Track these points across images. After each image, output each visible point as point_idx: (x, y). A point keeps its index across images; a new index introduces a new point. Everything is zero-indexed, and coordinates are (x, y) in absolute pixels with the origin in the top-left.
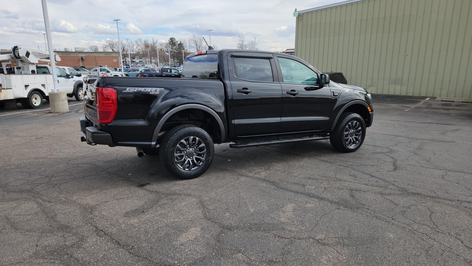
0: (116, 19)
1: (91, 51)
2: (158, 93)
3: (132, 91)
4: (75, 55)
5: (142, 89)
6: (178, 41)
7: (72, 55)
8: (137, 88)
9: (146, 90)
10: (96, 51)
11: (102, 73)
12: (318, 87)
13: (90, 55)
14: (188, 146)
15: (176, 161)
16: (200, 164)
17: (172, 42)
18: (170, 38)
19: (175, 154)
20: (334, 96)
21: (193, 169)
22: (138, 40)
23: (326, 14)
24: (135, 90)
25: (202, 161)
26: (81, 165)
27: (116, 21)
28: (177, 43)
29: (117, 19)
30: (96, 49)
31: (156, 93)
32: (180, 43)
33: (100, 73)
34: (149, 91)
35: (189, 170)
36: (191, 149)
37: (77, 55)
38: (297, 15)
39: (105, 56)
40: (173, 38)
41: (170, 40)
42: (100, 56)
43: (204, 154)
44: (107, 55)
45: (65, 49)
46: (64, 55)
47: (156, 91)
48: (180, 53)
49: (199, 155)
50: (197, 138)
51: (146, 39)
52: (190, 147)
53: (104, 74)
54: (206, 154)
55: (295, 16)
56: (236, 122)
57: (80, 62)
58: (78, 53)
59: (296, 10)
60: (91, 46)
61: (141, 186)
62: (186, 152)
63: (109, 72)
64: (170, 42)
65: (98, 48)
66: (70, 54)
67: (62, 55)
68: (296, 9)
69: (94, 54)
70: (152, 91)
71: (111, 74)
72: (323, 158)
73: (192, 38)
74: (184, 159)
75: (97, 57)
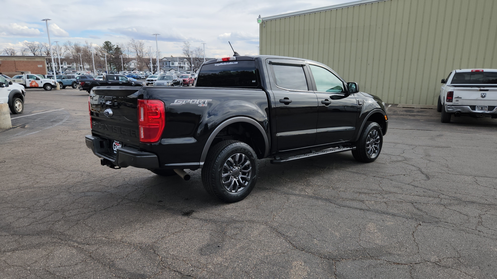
0: (45, 19)
1: (6, 55)
2: (206, 105)
3: (180, 103)
5: (191, 101)
6: (114, 45)
8: (185, 100)
9: (194, 102)
10: (13, 55)
11: (29, 81)
12: (344, 95)
13: (7, 59)
14: (234, 164)
15: (223, 182)
16: (246, 184)
17: (108, 46)
18: (105, 41)
19: (223, 174)
20: (359, 105)
21: (239, 190)
22: (67, 43)
23: (290, 22)
24: (183, 102)
25: (248, 180)
26: (89, 194)
27: (45, 21)
28: (114, 47)
29: (47, 18)
30: (13, 52)
31: (204, 105)
32: (117, 48)
33: (27, 80)
34: (198, 103)
35: (236, 192)
36: (237, 168)
38: (261, 22)
39: (27, 60)
40: (109, 42)
41: (104, 44)
42: (20, 61)
43: (249, 172)
44: (29, 60)
47: (204, 103)
48: (117, 58)
49: (244, 174)
50: (244, 155)
51: (77, 43)
52: (236, 166)
53: (33, 81)
54: (251, 172)
55: (259, 22)
56: (279, 134)
59: (260, 17)
60: (6, 49)
61: (187, 214)
62: (232, 172)
64: (105, 45)
65: (15, 52)
68: (260, 15)
69: (13, 59)
70: (200, 104)
71: (41, 82)
72: (350, 170)
73: (131, 42)
74: (231, 180)
75: (16, 61)
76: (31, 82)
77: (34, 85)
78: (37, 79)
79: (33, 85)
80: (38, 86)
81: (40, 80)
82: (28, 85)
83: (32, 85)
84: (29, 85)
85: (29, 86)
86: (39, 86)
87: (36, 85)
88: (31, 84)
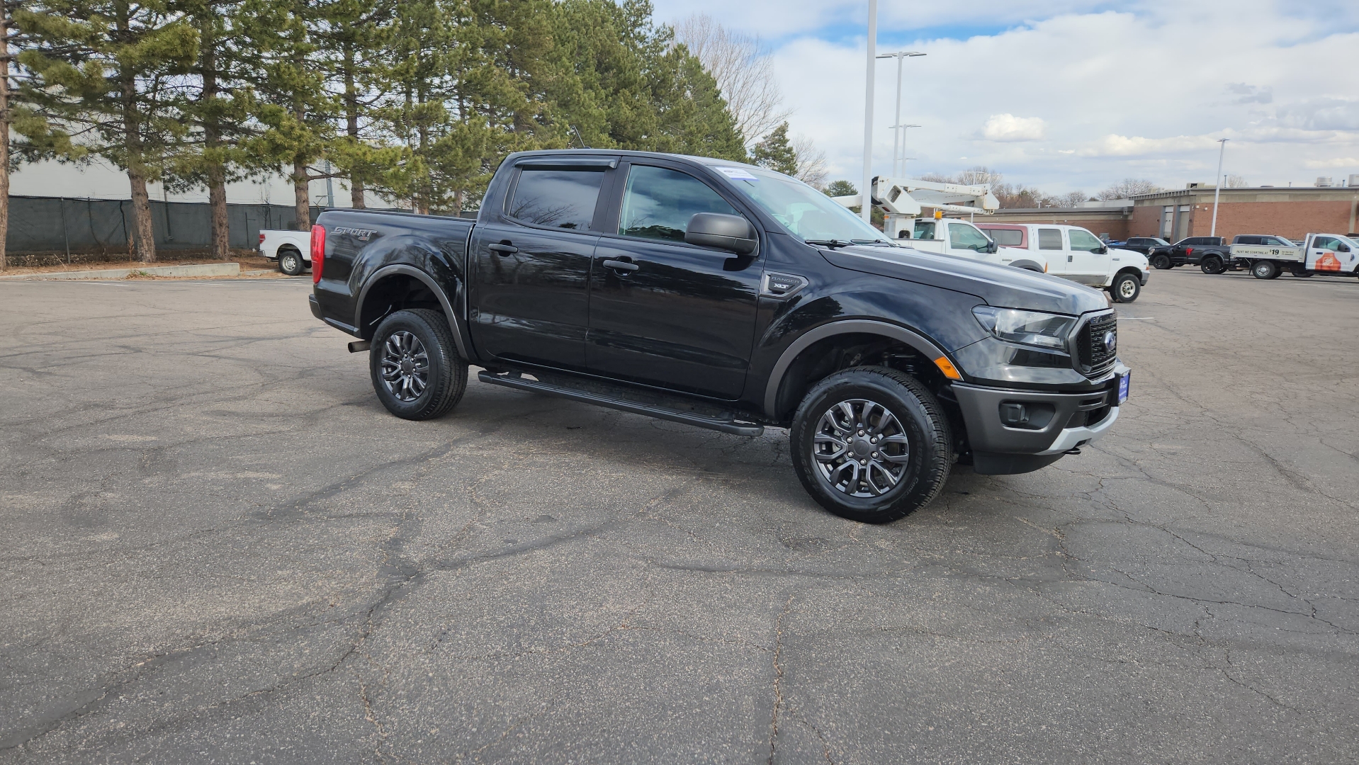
2: (368, 239)
4: (1339, 199)
5: (352, 231)
7: (1328, 199)
11: (1318, 253)
14: (403, 350)
19: (384, 359)
20: (769, 290)
21: (406, 399)
33: (1313, 251)
34: (359, 235)
36: (410, 359)
37: (1345, 199)
45: (1322, 179)
46: (1300, 200)
47: (367, 235)
50: (415, 338)
52: (407, 354)
53: (1327, 255)
56: (483, 318)
57: (1348, 222)
58: (1349, 192)
62: (401, 362)
63: (1346, 249)
66: (1319, 195)
67: (1291, 200)
71: (1353, 258)
74: (397, 374)
76: (1320, 256)
77: (1329, 267)
78: (1343, 248)
79: (1324, 264)
80: (1339, 267)
81: (1349, 251)
82: (1312, 266)
83: (1322, 266)
84: (1315, 264)
85: (1314, 268)
86: (1342, 270)
87: (1333, 267)
88: (1321, 261)
